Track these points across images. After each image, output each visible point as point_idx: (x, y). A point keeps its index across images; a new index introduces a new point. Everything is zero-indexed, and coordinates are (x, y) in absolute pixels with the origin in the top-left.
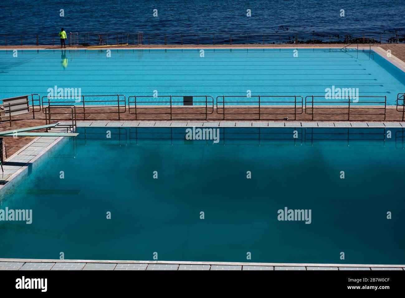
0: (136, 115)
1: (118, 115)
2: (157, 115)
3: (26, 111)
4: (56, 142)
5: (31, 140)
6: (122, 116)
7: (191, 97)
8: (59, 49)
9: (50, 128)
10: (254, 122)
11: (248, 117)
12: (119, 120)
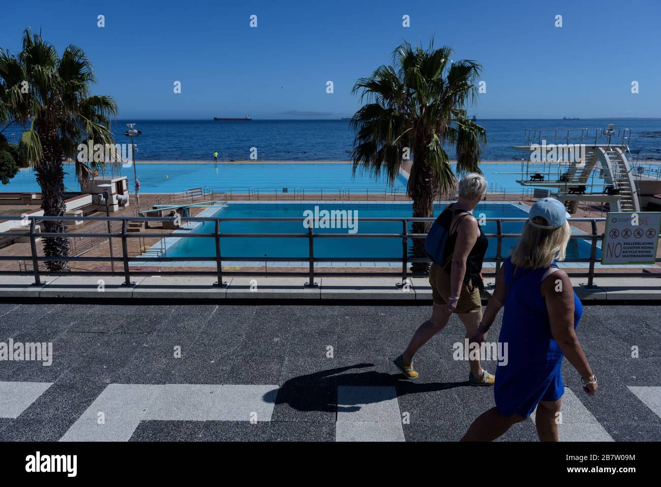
0: (258, 198)
1: (249, 198)
2: (269, 198)
3: (200, 196)
4: (216, 211)
5: (204, 210)
6: (251, 198)
7: (287, 189)
8: (213, 162)
9: (214, 203)
10: (318, 201)
11: (316, 198)
12: (249, 200)
